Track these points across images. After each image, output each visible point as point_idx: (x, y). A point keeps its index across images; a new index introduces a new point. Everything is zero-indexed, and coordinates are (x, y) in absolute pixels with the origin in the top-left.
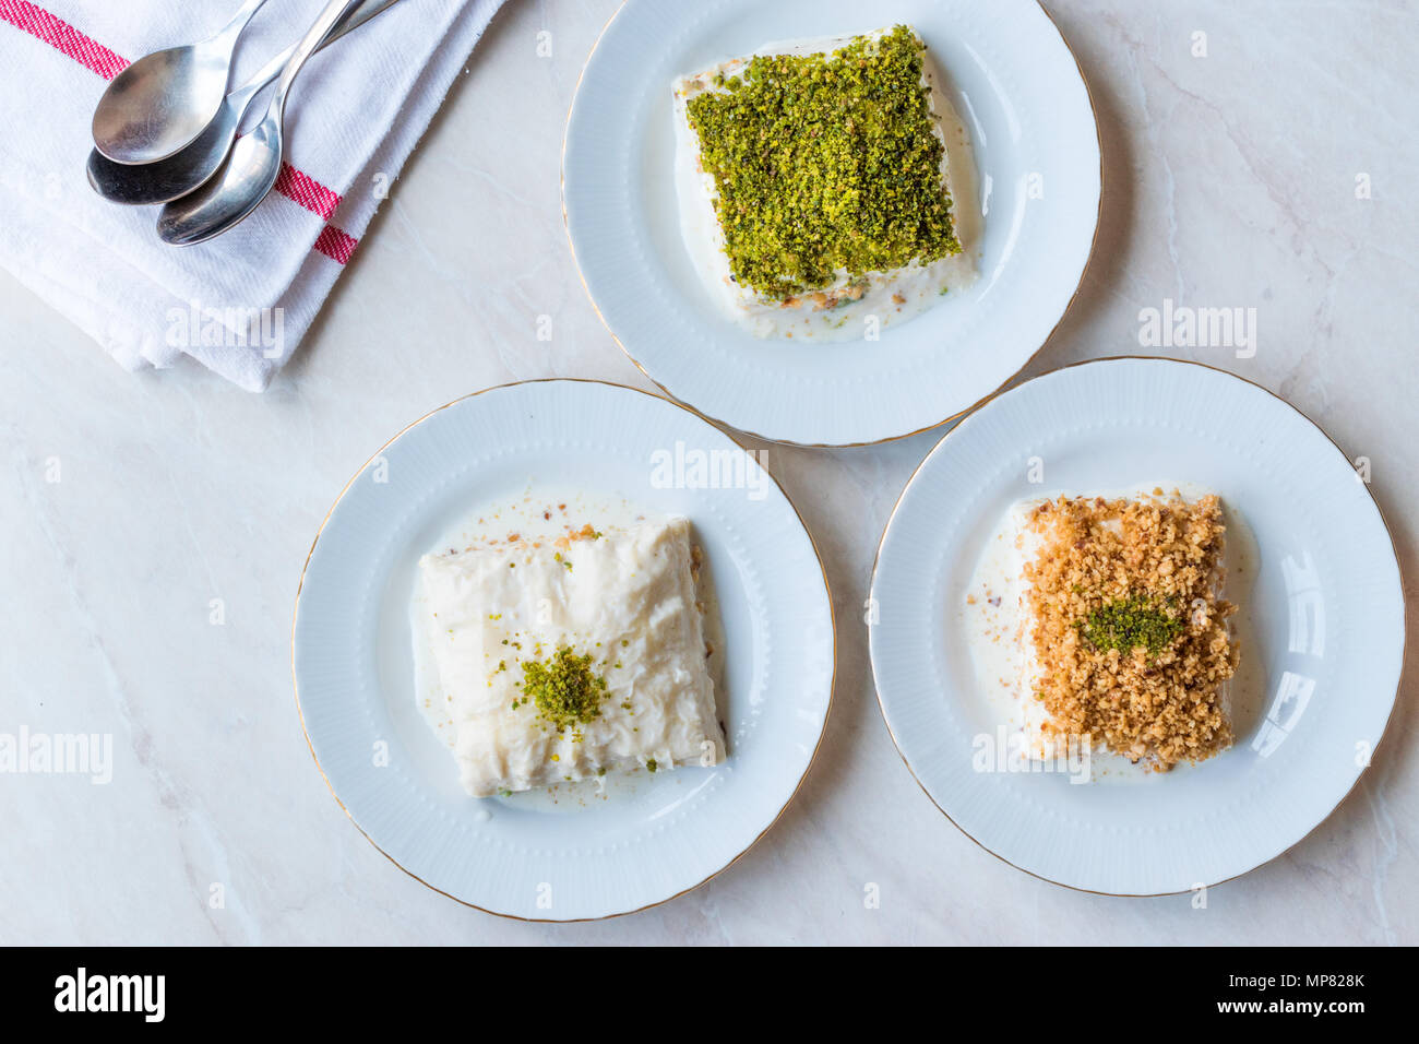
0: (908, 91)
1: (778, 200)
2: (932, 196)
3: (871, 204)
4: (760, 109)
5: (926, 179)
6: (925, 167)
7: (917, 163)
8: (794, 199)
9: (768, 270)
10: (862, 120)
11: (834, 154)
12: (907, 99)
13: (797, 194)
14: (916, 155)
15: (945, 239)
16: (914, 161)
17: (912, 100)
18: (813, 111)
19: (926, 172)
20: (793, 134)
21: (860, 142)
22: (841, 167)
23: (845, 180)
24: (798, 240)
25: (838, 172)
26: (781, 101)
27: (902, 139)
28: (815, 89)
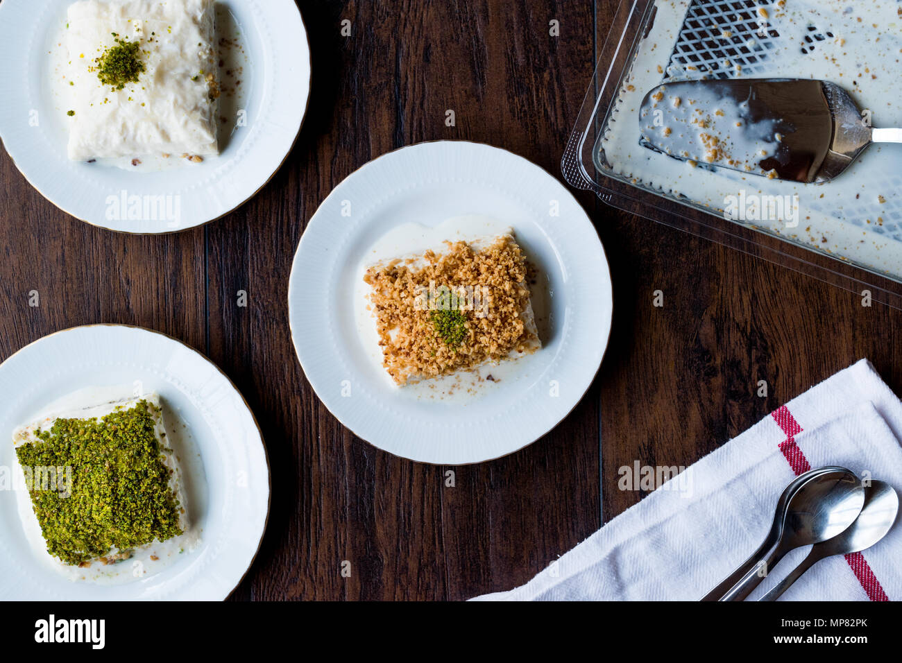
0: (143, 443)
1: (67, 510)
2: (160, 505)
3: (120, 513)
4: (57, 454)
5: (157, 494)
6: (155, 488)
7: (150, 486)
8: (76, 509)
9: (65, 548)
10: (114, 463)
11: (99, 484)
12: (143, 448)
13: (78, 506)
14: (148, 481)
15: (171, 528)
16: (148, 485)
17: (146, 448)
18: (86, 456)
19: (157, 491)
20: (76, 469)
21: (114, 475)
22: (102, 492)
23: (104, 500)
24: (81, 533)
25: (100, 495)
26: (69, 449)
27: (140, 472)
28: (87, 443)
